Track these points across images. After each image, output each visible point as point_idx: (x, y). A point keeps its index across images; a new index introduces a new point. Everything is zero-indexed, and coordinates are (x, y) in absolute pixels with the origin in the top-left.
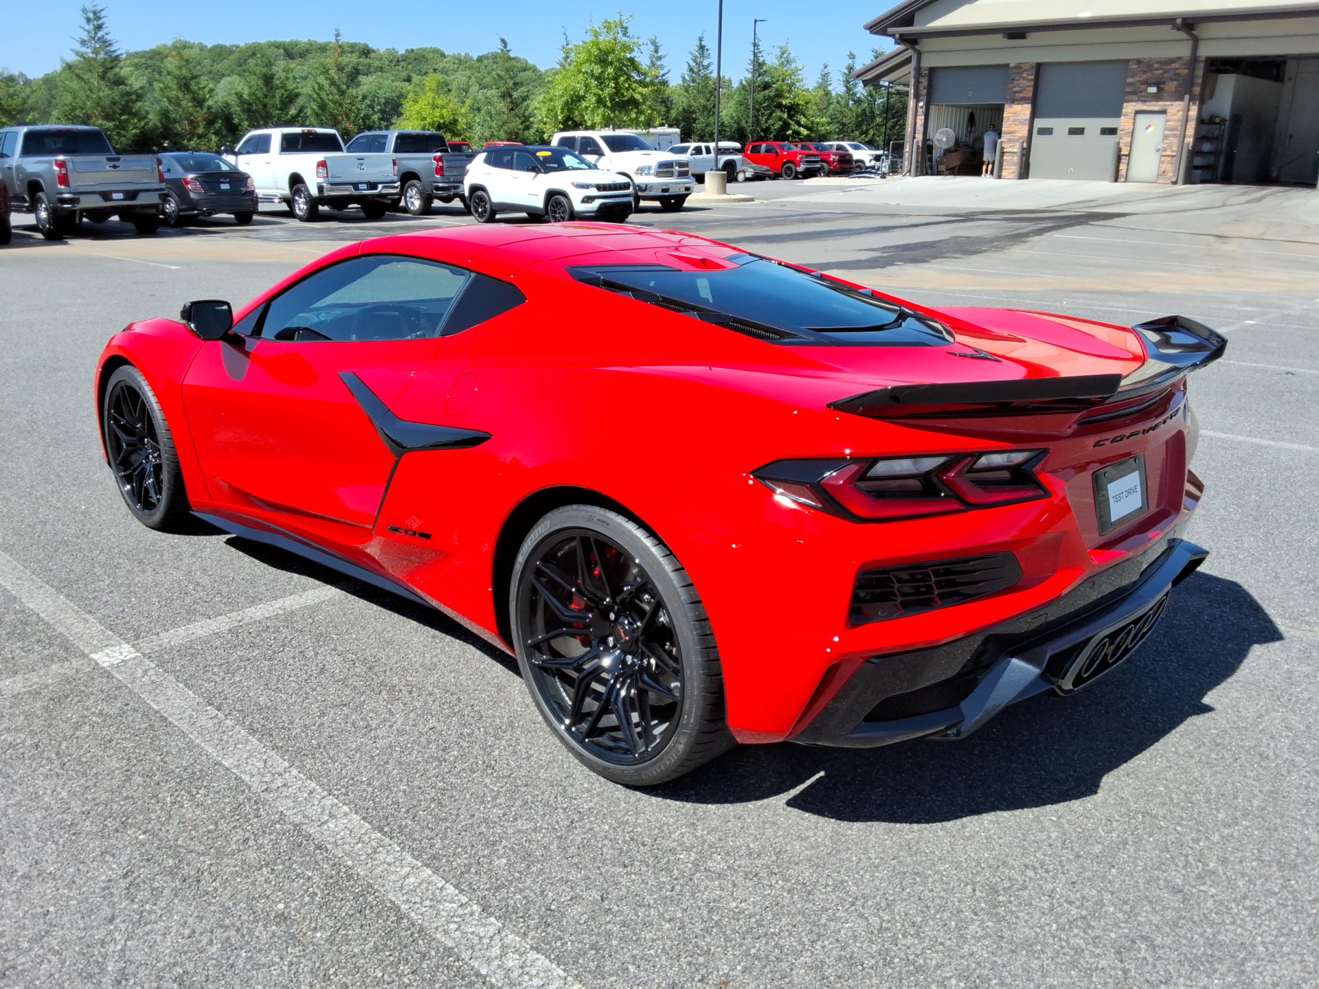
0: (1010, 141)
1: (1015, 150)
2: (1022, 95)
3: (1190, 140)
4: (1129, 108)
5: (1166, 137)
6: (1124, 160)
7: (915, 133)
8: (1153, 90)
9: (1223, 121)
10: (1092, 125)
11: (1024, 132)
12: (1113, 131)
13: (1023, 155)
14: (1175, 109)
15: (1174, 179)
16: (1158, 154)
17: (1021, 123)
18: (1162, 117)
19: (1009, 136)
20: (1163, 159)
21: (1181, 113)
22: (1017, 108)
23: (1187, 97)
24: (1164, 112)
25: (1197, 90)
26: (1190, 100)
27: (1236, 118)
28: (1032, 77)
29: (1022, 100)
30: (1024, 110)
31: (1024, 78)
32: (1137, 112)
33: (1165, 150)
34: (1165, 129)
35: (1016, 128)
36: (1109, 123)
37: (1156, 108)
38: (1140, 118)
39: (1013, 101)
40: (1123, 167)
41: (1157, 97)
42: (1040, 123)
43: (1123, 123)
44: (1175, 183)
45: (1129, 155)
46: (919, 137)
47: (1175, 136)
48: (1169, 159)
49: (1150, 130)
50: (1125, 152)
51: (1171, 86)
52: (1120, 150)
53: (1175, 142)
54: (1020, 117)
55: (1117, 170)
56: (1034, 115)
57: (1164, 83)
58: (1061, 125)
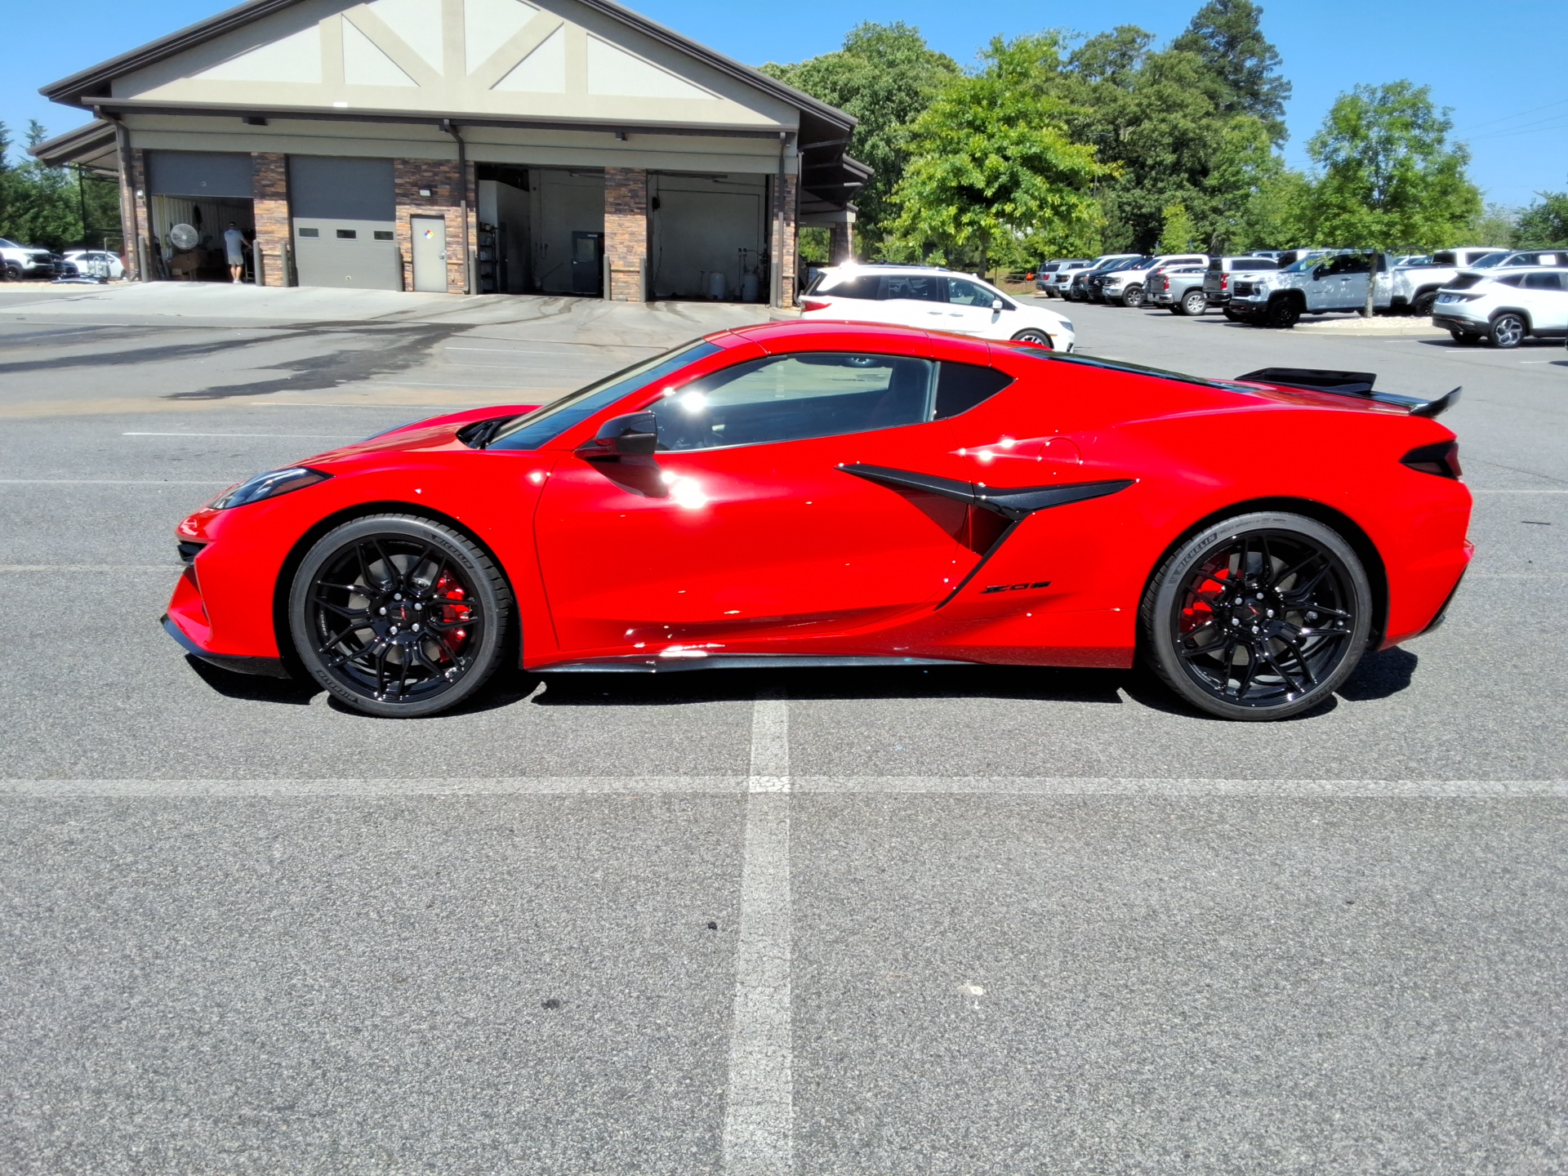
0: (267, 242)
1: (277, 253)
2: (273, 189)
3: (474, 248)
4: (403, 211)
5: (448, 244)
6: (408, 267)
7: (137, 228)
8: (425, 193)
9: (493, 228)
10: (365, 228)
11: (284, 232)
12: (388, 236)
13: (288, 259)
14: (453, 214)
15: (466, 289)
16: (443, 262)
17: (278, 221)
18: (440, 222)
19: (266, 237)
20: (449, 267)
21: (460, 219)
22: (270, 204)
23: (463, 203)
24: (442, 217)
25: (472, 195)
26: (467, 206)
27: (502, 225)
28: (282, 170)
29: (275, 196)
30: (280, 208)
31: (273, 171)
32: (413, 216)
33: (450, 258)
34: (446, 236)
35: (274, 228)
36: (383, 226)
37: (433, 213)
38: (417, 222)
39: (264, 196)
40: (408, 275)
41: (431, 201)
42: (300, 223)
43: (399, 227)
44: (468, 293)
45: (412, 263)
46: (144, 233)
47: (458, 243)
48: (456, 267)
49: (429, 236)
50: (407, 258)
51: (444, 190)
52: (401, 257)
53: (459, 250)
54: (275, 215)
55: (403, 279)
56: (292, 214)
57: (436, 187)
58: (328, 226)
